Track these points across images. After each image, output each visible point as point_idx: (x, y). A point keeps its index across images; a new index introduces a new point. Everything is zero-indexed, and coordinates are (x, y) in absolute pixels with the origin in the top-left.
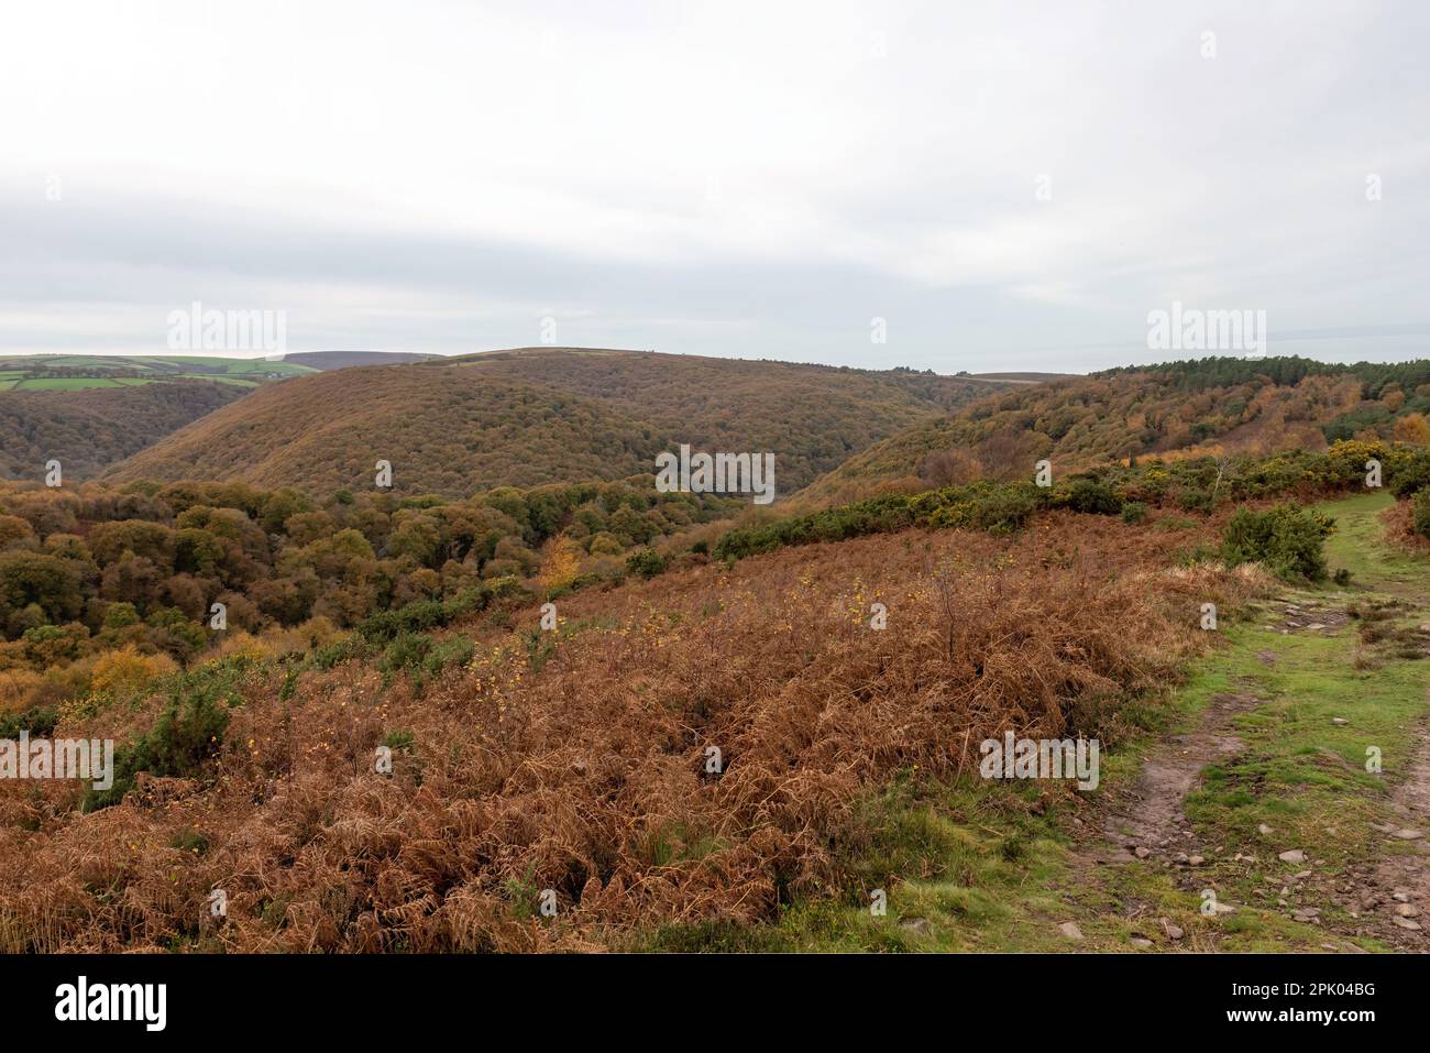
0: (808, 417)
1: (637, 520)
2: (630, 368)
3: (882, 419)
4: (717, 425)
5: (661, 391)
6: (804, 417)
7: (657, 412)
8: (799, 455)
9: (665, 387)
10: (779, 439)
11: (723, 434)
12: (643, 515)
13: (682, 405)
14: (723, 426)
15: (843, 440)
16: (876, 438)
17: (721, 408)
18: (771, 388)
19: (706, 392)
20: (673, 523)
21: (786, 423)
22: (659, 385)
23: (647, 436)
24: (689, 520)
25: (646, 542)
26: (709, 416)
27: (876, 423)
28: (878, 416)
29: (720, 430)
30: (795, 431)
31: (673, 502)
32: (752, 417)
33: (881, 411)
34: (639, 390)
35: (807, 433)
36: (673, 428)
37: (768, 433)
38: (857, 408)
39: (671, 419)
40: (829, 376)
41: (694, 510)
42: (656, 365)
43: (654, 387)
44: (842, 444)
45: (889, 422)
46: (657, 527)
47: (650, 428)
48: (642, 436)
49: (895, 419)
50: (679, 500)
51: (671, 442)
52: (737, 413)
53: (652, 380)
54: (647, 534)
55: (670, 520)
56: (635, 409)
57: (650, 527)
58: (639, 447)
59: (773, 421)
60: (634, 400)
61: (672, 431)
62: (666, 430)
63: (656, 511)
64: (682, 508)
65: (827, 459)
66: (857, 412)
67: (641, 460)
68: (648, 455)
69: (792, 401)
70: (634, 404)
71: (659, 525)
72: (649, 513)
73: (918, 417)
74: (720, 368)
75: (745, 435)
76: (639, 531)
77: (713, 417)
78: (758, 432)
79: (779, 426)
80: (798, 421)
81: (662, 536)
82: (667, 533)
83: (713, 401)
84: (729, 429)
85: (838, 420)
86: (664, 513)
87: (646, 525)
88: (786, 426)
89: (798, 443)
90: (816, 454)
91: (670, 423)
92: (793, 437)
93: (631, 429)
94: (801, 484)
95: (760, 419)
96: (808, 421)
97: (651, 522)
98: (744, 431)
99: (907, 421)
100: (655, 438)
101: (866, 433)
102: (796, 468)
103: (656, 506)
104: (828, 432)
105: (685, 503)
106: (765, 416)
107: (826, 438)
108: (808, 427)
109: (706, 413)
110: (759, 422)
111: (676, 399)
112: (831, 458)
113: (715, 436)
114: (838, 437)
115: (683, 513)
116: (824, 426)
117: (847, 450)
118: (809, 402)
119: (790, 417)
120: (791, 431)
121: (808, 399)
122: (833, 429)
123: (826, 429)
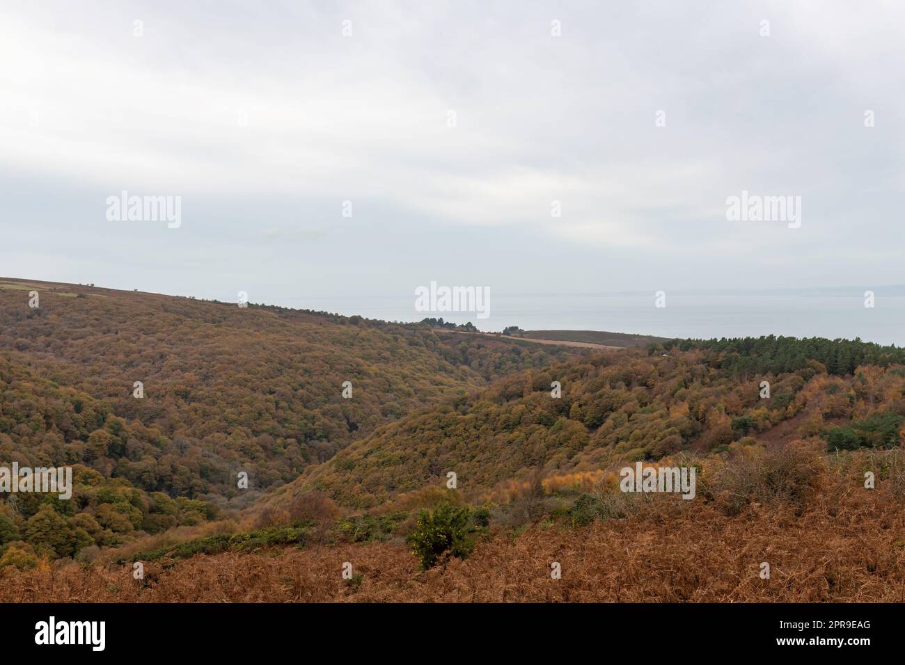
0: (302, 386)
1: (61, 527)
2: (61, 310)
3: (400, 390)
4: (177, 393)
5: (102, 344)
6: (295, 385)
7: (93, 373)
8: (289, 437)
9: (108, 338)
10: (260, 414)
11: (185, 407)
12: (70, 519)
13: (130, 364)
14: (185, 396)
15: (348, 419)
17: (184, 370)
18: (253, 345)
19: (164, 348)
20: (109, 530)
21: (271, 393)
22: (100, 334)
23: (78, 408)
24: (131, 526)
25: (72, 555)
26: (167, 380)
27: (391, 395)
28: (394, 387)
29: (181, 401)
30: (283, 404)
31: (110, 502)
32: (226, 384)
33: (398, 379)
34: (70, 341)
35: (298, 406)
36: (116, 395)
37: (245, 406)
38: (369, 376)
39: (114, 384)
40: (336, 330)
41: (137, 513)
42: (96, 308)
43: (92, 338)
44: (345, 422)
45: (409, 395)
46: (87, 535)
47: (84, 396)
48: (72, 408)
49: (416, 391)
50: (118, 501)
51: (112, 417)
52: (206, 377)
53: (89, 329)
54: (74, 545)
55: (104, 526)
56: (63, 368)
57: (78, 536)
58: (66, 423)
59: (253, 390)
60: (62, 355)
61: (115, 400)
62: (106, 400)
63: (87, 515)
64: (122, 511)
65: (325, 443)
66: (367, 381)
67: (68, 441)
68: (78, 434)
69: (281, 363)
70: (63, 361)
71: (91, 533)
72: (78, 517)
73: (446, 389)
74: (187, 314)
75: (215, 409)
76: (64, 541)
78: (232, 404)
79: (261, 397)
80: (287, 390)
81: (95, 547)
82: (100, 543)
83: (174, 360)
84: (194, 399)
86: (98, 517)
87: (73, 533)
88: (271, 397)
89: (285, 420)
90: (310, 436)
91: (112, 389)
92: (280, 413)
93: (57, 398)
94: (288, 476)
95: (237, 387)
96: (301, 391)
97: (79, 529)
98: (214, 403)
99: (432, 393)
100: (90, 411)
101: (376, 409)
102: (282, 454)
103: (88, 508)
104: (327, 406)
105: (127, 504)
106: (242, 383)
107: (324, 414)
108: (301, 399)
109: (163, 377)
110: (236, 390)
111: (121, 356)
112: (329, 441)
113: (173, 408)
114: (340, 414)
115: (123, 517)
116: (322, 398)
117: (350, 431)
118: (304, 365)
119: (276, 385)
120: (277, 404)
121: (303, 361)
122: (334, 402)
123: (325, 402)
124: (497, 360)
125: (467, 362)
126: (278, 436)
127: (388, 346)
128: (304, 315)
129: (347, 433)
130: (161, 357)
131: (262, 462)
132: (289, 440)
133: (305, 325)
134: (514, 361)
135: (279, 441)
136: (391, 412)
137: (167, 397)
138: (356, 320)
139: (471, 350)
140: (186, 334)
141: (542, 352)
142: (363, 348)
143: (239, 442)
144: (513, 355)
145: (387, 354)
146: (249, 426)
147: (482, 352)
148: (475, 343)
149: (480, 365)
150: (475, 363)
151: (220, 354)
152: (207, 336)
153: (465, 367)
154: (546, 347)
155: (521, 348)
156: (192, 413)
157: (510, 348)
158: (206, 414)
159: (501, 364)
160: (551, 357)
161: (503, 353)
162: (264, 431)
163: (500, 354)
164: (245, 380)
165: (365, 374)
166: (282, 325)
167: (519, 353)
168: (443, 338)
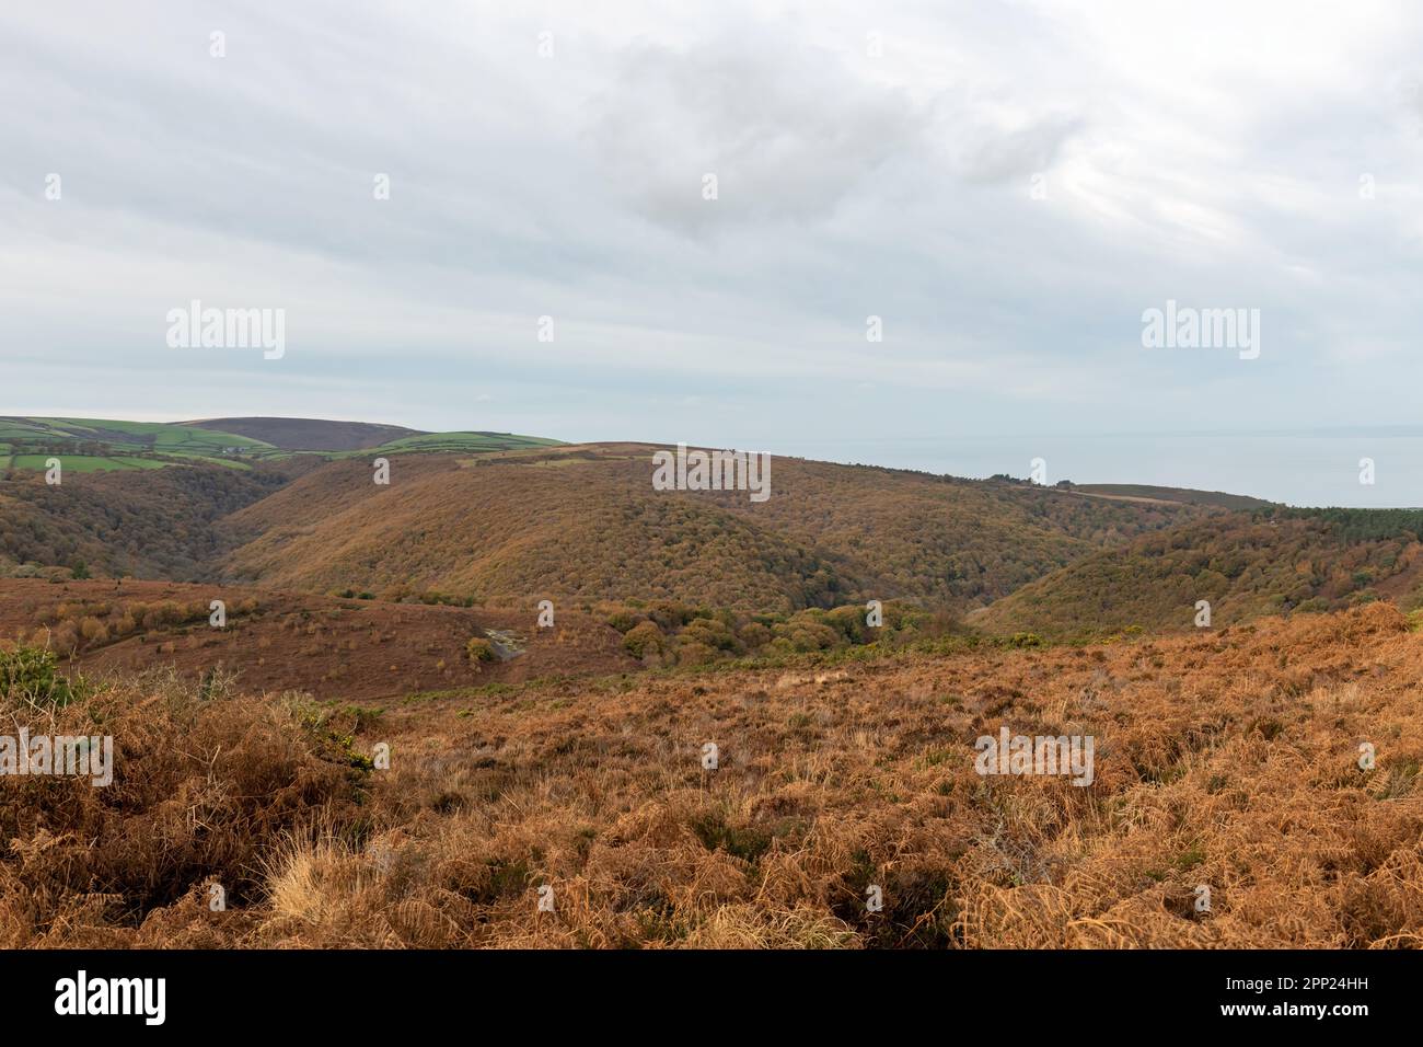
0: (939, 537)
3: (1011, 540)
4: (850, 542)
6: (934, 536)
8: (937, 577)
10: (915, 559)
11: (858, 553)
13: (806, 519)
14: (856, 544)
15: (976, 561)
16: (1009, 561)
17: (849, 524)
18: (895, 503)
19: (830, 506)
21: (919, 542)
26: (839, 532)
27: (1006, 544)
28: (1006, 537)
29: (854, 549)
30: (929, 551)
32: (884, 535)
33: (1008, 531)
35: (939, 552)
37: (903, 553)
38: (986, 528)
39: (800, 535)
44: (975, 566)
45: (1018, 544)
49: (1024, 541)
52: (868, 530)
59: (905, 540)
66: (985, 532)
69: (919, 518)
75: (881, 555)
77: (844, 533)
78: (893, 551)
79: (912, 545)
80: (929, 540)
83: (838, 516)
84: (864, 547)
85: (968, 540)
88: (919, 545)
89: (933, 564)
92: (928, 558)
95: (893, 538)
96: (939, 541)
98: (879, 550)
104: (960, 554)
107: (960, 559)
108: (940, 547)
109: (835, 529)
110: (892, 540)
112: (966, 580)
116: (955, 546)
117: (980, 572)
118: (937, 520)
119: (921, 536)
120: (924, 550)
121: (934, 516)
122: (964, 550)
123: (959, 549)
124: (1072, 514)
125: (1044, 514)
126: (931, 576)
127: (985, 501)
128: (906, 475)
129: (978, 575)
130: (829, 513)
131: (924, 596)
132: (940, 580)
133: (916, 484)
134: (1086, 514)
135: (933, 580)
136: (1009, 558)
137: (843, 545)
138: (948, 479)
139: (1047, 504)
140: (840, 494)
141: (1110, 507)
142: (965, 504)
143: (906, 581)
144: (1085, 509)
145: (985, 508)
146: (909, 568)
147: (1057, 506)
148: (1050, 498)
149: (1058, 517)
150: (1053, 516)
151: (874, 510)
152: (858, 496)
153: (1046, 519)
154: (1113, 502)
155: (1092, 503)
156: (865, 558)
157: (1082, 502)
158: (874, 559)
159: (1075, 516)
160: (1119, 511)
161: (1076, 507)
162: (920, 573)
163: (1073, 508)
164: (898, 532)
165: (983, 527)
166: (898, 485)
167: (1090, 507)
168: (1022, 493)
